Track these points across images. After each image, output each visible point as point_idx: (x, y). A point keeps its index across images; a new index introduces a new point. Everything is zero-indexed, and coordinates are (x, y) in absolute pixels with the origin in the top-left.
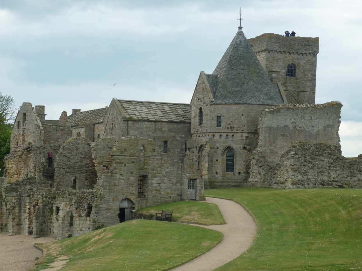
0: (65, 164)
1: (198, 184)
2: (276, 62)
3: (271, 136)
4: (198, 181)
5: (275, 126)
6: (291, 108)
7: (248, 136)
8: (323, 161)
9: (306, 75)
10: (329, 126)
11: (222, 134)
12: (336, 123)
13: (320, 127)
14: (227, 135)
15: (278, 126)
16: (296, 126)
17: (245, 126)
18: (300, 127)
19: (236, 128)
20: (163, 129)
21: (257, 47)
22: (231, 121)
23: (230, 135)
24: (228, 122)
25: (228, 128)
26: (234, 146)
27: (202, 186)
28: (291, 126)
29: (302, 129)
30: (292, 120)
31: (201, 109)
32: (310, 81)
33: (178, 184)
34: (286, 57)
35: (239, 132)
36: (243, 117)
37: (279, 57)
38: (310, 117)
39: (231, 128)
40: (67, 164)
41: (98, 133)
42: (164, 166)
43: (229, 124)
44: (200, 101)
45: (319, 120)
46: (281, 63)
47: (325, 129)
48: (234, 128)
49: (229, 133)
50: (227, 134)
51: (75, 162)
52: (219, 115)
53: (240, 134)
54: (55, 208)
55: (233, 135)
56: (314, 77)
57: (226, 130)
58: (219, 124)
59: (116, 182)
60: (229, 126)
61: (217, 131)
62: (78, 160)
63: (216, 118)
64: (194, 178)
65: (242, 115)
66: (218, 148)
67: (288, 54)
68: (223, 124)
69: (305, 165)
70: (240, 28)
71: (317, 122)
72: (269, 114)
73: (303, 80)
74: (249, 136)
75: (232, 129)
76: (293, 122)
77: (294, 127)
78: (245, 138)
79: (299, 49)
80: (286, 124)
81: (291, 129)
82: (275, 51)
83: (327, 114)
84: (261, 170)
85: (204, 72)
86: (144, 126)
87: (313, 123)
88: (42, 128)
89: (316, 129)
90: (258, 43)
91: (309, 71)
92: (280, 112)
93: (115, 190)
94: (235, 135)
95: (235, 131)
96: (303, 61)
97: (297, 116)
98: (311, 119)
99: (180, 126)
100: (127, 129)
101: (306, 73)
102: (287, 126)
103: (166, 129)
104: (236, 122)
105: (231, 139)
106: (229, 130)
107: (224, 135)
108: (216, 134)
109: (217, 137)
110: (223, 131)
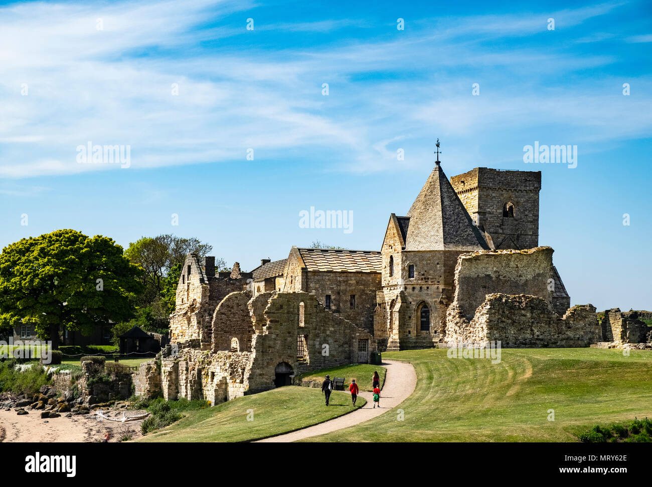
0: (223, 323)
1: (369, 345)
2: (491, 201)
3: (470, 288)
4: (370, 341)
5: (473, 275)
6: (493, 255)
7: (445, 288)
8: (525, 316)
9: (526, 215)
10: (539, 275)
11: (415, 286)
12: (548, 271)
13: (529, 276)
14: (421, 288)
15: (478, 275)
16: (499, 276)
17: (441, 276)
18: (504, 277)
19: (431, 279)
20: (350, 282)
21: (469, 184)
22: (425, 271)
23: (425, 287)
24: (422, 273)
25: (422, 279)
26: (429, 300)
27: (375, 348)
28: (493, 276)
29: (507, 279)
30: (495, 269)
31: (391, 257)
32: (531, 222)
33: (345, 346)
34: (502, 195)
35: (435, 284)
36: (438, 266)
37: (494, 195)
38: (517, 265)
39: (425, 278)
40: (226, 324)
41: (279, 287)
42: (329, 324)
43: (423, 275)
44: (390, 247)
45: (527, 268)
46: (496, 202)
47: (534, 278)
48: (428, 279)
49: (423, 285)
50: (420, 286)
51: (235, 321)
52: (411, 264)
53: (436, 286)
54: (210, 374)
55: (428, 288)
56: (536, 218)
57: (419, 282)
58: (411, 275)
59: (271, 343)
60: (423, 277)
61: (409, 283)
62: (239, 318)
63: (407, 269)
64: (365, 338)
65: (438, 264)
66: (411, 303)
67: (504, 191)
68: (416, 274)
69: (503, 322)
70: (438, 163)
71: (525, 271)
72: (466, 263)
73: (523, 221)
74: (447, 288)
75: (426, 280)
76: (496, 272)
77: (498, 278)
78: (441, 291)
79: (518, 185)
80: (488, 273)
81: (493, 279)
82: (488, 188)
83: (536, 260)
84: (457, 328)
85: (394, 214)
86: (327, 278)
87: (520, 272)
88: (208, 282)
89: (524, 278)
90: (470, 179)
91: (530, 211)
92: (479, 260)
93: (270, 352)
94: (430, 287)
95: (430, 283)
96: (522, 199)
97: (500, 263)
98: (517, 267)
99: (370, 278)
100: (307, 282)
101: (526, 213)
102: (489, 275)
103: (353, 282)
104: (431, 272)
105: (426, 292)
106: (423, 282)
107: (418, 287)
108: (408, 287)
109: (409, 290)
110: (416, 283)
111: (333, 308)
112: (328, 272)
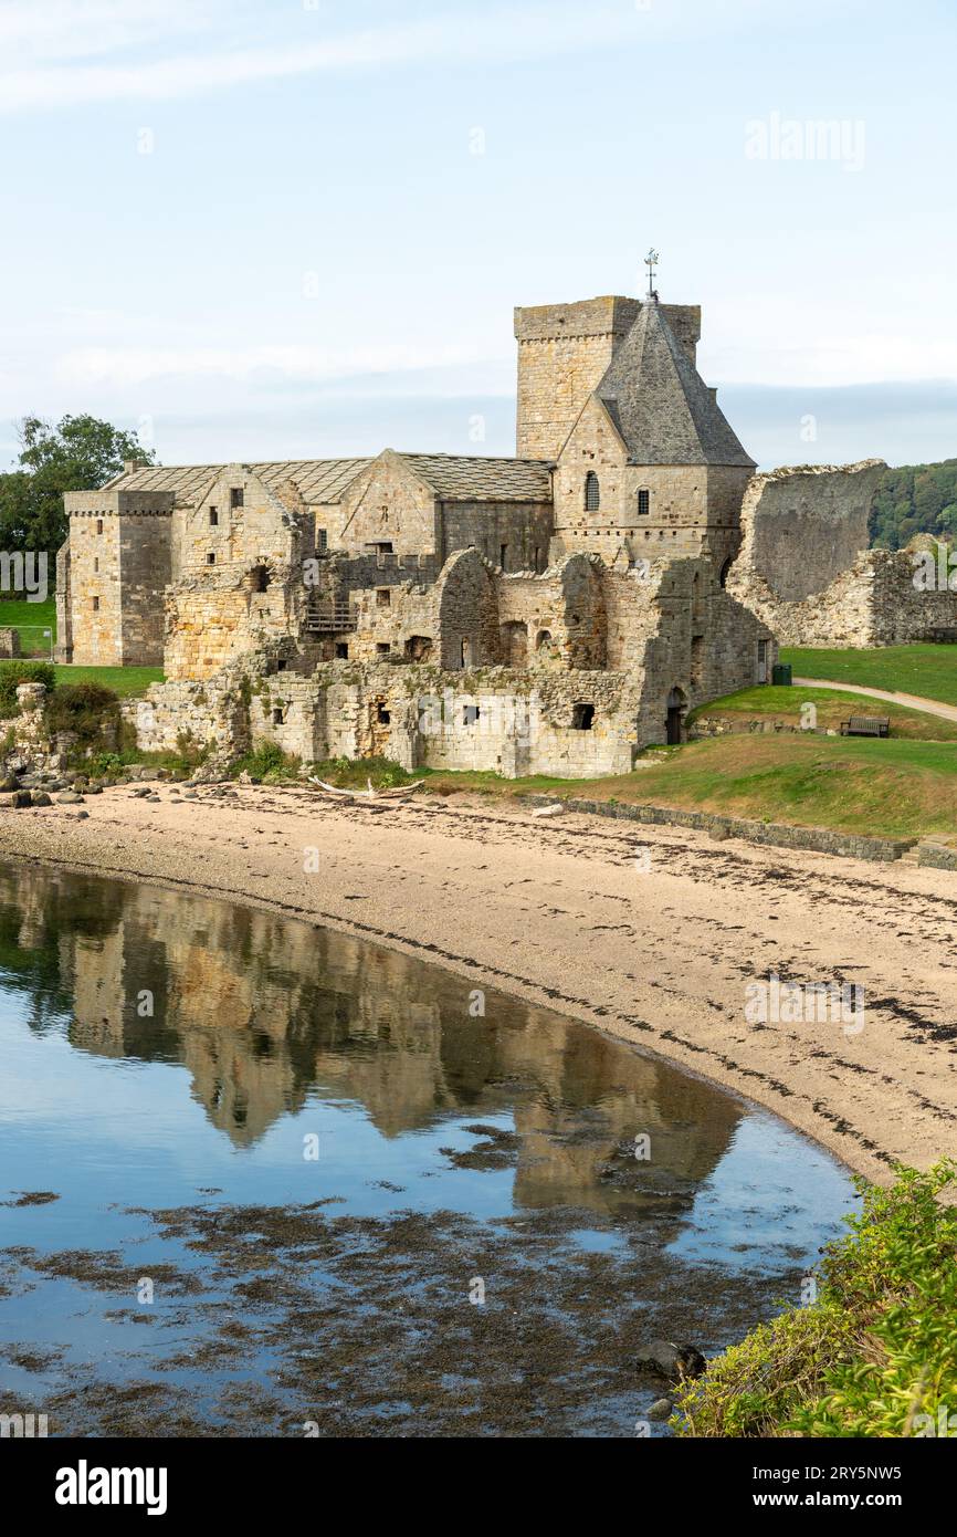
3: (768, 535)
5: (774, 513)
11: (650, 530)
14: (661, 533)
15: (781, 512)
16: (807, 512)
17: (701, 513)
18: (813, 514)
19: (683, 517)
22: (672, 503)
23: (669, 532)
24: (666, 505)
25: (665, 517)
28: (799, 512)
29: (816, 517)
30: (803, 500)
31: (591, 474)
35: (688, 527)
36: (696, 493)
39: (671, 516)
43: (668, 509)
44: (589, 456)
48: (677, 516)
49: (666, 527)
50: (661, 530)
52: (644, 489)
53: (692, 529)
55: (674, 533)
57: (660, 522)
58: (643, 509)
60: (667, 513)
61: (640, 523)
63: (636, 497)
65: (697, 488)
68: (652, 508)
74: (713, 534)
75: (673, 519)
76: (804, 505)
77: (804, 515)
78: (700, 539)
80: (793, 508)
81: (799, 518)
86: (469, 512)
94: (679, 531)
95: (680, 525)
100: (443, 519)
102: (792, 512)
103: (505, 519)
104: (683, 503)
105: (672, 541)
106: (667, 522)
107: (656, 532)
108: (636, 531)
109: (639, 536)
110: (653, 523)
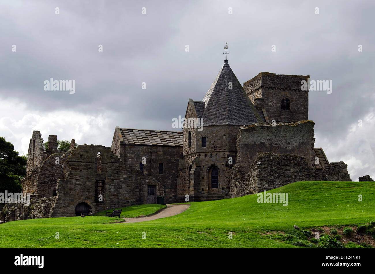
0: (46, 177)
2: (271, 97)
3: (248, 153)
5: (251, 143)
6: (266, 127)
7: (229, 154)
8: (289, 170)
9: (299, 108)
10: (303, 143)
11: (207, 153)
12: (311, 140)
13: (295, 144)
14: (211, 155)
15: (255, 143)
16: (272, 143)
17: (226, 145)
18: (275, 144)
19: (219, 147)
20: (159, 153)
21: (255, 86)
22: (215, 141)
23: (214, 154)
24: (212, 143)
25: (212, 148)
26: (218, 164)
27: (162, 192)
28: (267, 143)
29: (278, 146)
30: (268, 138)
31: (190, 133)
32: (302, 113)
33: (136, 190)
34: (280, 93)
35: (222, 151)
36: (224, 137)
37: (274, 93)
38: (285, 135)
39: (214, 147)
40: (49, 178)
42: (122, 172)
43: (213, 144)
45: (293, 137)
46: (275, 98)
47: (299, 146)
48: (217, 147)
49: (213, 152)
50: (211, 153)
51: (56, 176)
52: (204, 136)
53: (223, 153)
55: (217, 154)
56: (306, 110)
57: (210, 150)
58: (204, 145)
59: (72, 186)
60: (213, 146)
61: (202, 151)
62: (60, 173)
63: (200, 140)
64: (154, 184)
65: (224, 135)
66: (203, 167)
67: (282, 90)
68: (207, 144)
69: (271, 175)
70: (226, 61)
71: (292, 140)
72: (245, 132)
73: (296, 113)
74: (231, 154)
75: (215, 148)
76: (269, 140)
77: (270, 145)
78: (227, 156)
79: (292, 86)
80: (262, 141)
81: (267, 146)
82: (270, 87)
83: (301, 131)
84: (237, 183)
85: (192, 99)
86: (141, 149)
87: (288, 141)
88: (46, 152)
89: (291, 146)
90: (256, 82)
91: (301, 105)
92: (255, 130)
93: (71, 194)
95: (218, 151)
96: (295, 96)
97: (272, 133)
98: (286, 137)
99: (175, 150)
100: (125, 153)
101: (299, 106)
102: (263, 143)
103: (161, 153)
104: (219, 142)
105: (215, 158)
106: (213, 150)
107: (209, 154)
108: (202, 154)
109: (203, 156)
110: (207, 151)
111: (146, 173)
112: (141, 145)
